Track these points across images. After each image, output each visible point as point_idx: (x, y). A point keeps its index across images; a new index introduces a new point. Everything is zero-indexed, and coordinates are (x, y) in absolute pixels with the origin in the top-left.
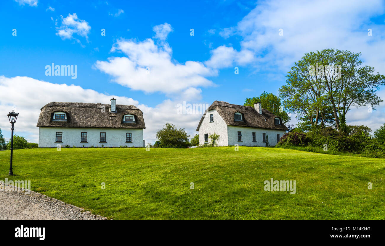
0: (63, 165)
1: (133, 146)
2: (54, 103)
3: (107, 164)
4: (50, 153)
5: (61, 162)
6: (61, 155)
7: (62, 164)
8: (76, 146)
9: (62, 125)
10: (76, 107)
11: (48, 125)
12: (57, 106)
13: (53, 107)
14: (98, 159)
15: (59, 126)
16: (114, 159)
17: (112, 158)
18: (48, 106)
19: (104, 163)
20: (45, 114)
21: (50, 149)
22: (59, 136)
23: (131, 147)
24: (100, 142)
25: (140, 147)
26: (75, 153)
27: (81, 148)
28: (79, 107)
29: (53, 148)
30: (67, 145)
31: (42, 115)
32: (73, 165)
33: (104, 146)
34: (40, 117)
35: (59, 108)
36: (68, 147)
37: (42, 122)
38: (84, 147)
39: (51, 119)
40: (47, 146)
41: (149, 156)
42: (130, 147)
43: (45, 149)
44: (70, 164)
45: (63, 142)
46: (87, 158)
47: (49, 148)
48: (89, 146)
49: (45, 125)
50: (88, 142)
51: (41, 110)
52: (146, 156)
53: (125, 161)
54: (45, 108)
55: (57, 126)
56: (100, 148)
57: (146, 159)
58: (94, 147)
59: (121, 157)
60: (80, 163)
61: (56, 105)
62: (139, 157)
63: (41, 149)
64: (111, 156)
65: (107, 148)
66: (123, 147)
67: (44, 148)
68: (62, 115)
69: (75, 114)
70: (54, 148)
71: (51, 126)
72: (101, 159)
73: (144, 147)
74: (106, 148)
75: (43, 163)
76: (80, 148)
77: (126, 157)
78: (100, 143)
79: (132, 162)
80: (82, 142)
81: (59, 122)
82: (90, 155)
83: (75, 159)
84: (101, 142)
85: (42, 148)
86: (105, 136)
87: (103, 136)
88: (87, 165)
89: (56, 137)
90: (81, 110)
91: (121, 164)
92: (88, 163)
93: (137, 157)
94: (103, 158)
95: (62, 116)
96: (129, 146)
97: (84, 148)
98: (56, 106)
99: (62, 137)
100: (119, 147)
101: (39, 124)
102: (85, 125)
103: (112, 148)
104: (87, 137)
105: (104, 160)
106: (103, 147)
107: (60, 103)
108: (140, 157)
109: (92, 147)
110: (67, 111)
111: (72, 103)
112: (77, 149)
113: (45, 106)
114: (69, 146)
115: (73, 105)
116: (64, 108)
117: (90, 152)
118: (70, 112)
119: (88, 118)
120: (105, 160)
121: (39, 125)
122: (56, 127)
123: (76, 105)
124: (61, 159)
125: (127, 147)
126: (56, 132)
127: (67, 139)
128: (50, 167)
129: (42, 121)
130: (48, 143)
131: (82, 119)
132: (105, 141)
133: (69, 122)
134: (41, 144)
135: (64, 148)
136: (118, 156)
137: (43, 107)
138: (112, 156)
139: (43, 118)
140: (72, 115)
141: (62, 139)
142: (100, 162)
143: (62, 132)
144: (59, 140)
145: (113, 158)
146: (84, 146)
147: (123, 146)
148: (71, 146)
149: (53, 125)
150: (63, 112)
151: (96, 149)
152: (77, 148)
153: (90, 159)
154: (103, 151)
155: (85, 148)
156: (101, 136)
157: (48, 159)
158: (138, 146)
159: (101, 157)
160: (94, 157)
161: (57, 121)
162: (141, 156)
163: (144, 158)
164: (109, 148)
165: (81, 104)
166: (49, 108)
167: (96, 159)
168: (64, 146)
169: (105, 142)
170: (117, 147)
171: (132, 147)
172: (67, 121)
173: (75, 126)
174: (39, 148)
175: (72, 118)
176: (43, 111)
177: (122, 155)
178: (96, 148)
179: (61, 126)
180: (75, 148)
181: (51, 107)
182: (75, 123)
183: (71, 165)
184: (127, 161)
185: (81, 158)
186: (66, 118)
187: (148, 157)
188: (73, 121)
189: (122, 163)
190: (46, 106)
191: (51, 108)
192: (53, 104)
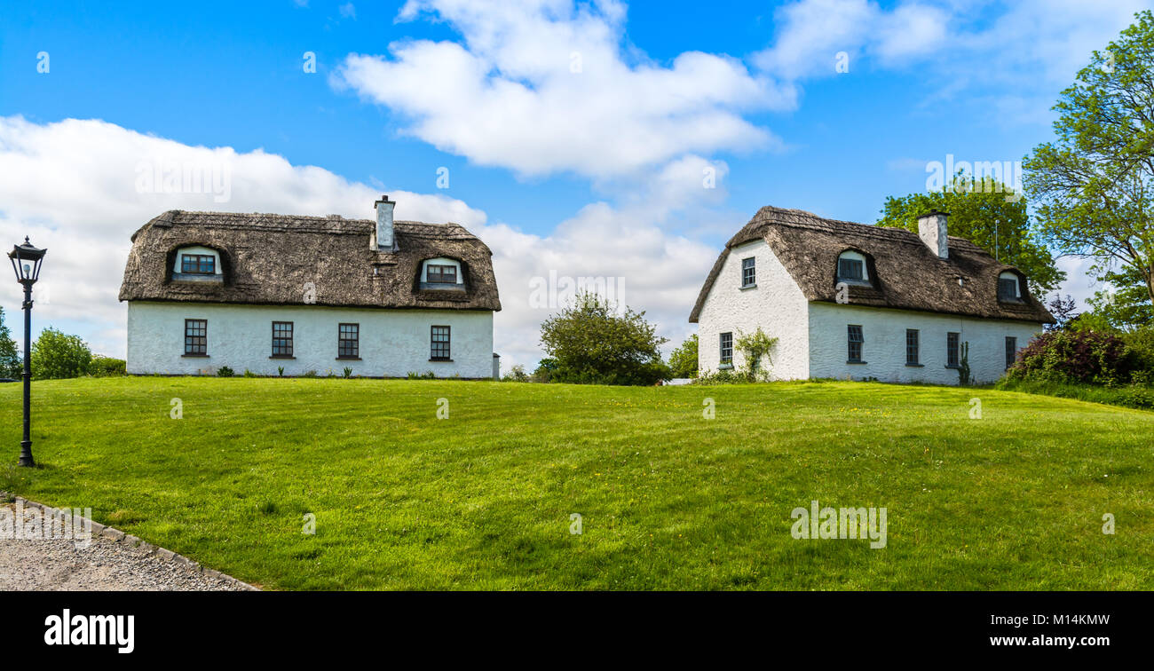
0: (203, 434)
1: (454, 375)
2: (177, 213)
3: (354, 434)
4: (164, 393)
5: (197, 423)
6: (199, 403)
7: (201, 431)
8: (254, 373)
9: (207, 295)
10: (252, 228)
11: (156, 293)
12: (188, 226)
13: (175, 231)
14: (326, 419)
15: (194, 297)
16: (380, 418)
17: (373, 416)
18: (155, 226)
19: (346, 432)
20: (145, 255)
21: (165, 379)
22: (196, 333)
23: (449, 379)
24: (337, 359)
25: (480, 379)
26: (250, 393)
27: (273, 377)
28: (263, 229)
29: (176, 378)
30: (225, 368)
31: (138, 260)
32: (238, 437)
33: (353, 374)
34: (129, 265)
35: (194, 234)
36: (226, 372)
37: (137, 284)
38: (281, 375)
39: (166, 272)
40: (154, 368)
41: (506, 408)
42: (444, 379)
43: (149, 378)
44: (226, 433)
45: (209, 356)
46: (286, 412)
47: (162, 376)
48: (300, 373)
49: (146, 294)
50: (295, 358)
51: (134, 239)
52: (495, 409)
53: (421, 427)
54: (145, 233)
55: (189, 297)
56: (338, 378)
57: (496, 421)
58: (319, 374)
59: (407, 412)
60: (262, 430)
61: (184, 221)
62: (471, 412)
63: (136, 378)
64: (370, 409)
65: (364, 380)
66: (419, 379)
67: (146, 375)
68: (203, 260)
69: (250, 257)
70: (178, 375)
71: (169, 297)
72: (336, 418)
73: (496, 378)
74: (358, 381)
75: (137, 426)
76: (267, 377)
77: (423, 413)
78: (337, 363)
79: (443, 431)
80: (275, 356)
81: (193, 285)
82: (299, 402)
83: (245, 414)
84: (341, 357)
85: (139, 375)
86: (354, 337)
87: (349, 337)
88: (286, 437)
89: (186, 336)
90: (271, 242)
91: (406, 437)
92: (291, 431)
93: (465, 412)
94: (343, 414)
95: (206, 263)
96: (440, 376)
97: (283, 379)
98: (184, 228)
99: (205, 337)
100: (406, 378)
101: (126, 291)
102: (284, 296)
103: (379, 381)
104: (292, 339)
105: (345, 422)
106: (347, 374)
107: (198, 215)
108: (475, 415)
109: (311, 375)
110: (223, 246)
111: (240, 217)
112: (258, 381)
113: (145, 227)
114: (231, 370)
115: (243, 223)
116: (212, 233)
117: (302, 393)
118: (234, 248)
119: (294, 268)
120: (350, 422)
121: (126, 296)
122: (186, 301)
123: (253, 223)
124: (197, 413)
125: (432, 377)
126: (187, 321)
127: (224, 345)
128: (158, 442)
129: (136, 278)
130: (158, 360)
131: (273, 275)
132: (355, 354)
133: (231, 286)
134: (136, 363)
135: (214, 376)
136: (396, 410)
137: (139, 231)
138: (373, 409)
139: (138, 270)
140: (240, 257)
141: (206, 345)
142: (331, 428)
143: (206, 321)
144: (196, 349)
145: (379, 415)
146: (281, 372)
147: (420, 376)
148: (237, 371)
149: (175, 294)
150: (209, 247)
151: (323, 381)
152: (259, 377)
153: (296, 417)
154: (348, 391)
155: (285, 377)
156: (343, 337)
157: (153, 414)
158: (472, 375)
159: (338, 408)
160: (313, 410)
161: (188, 279)
162: (477, 411)
163: (486, 418)
164: (370, 381)
165: (270, 218)
166: (161, 232)
167: (320, 416)
168: (215, 371)
169: (356, 358)
170: (398, 378)
171: (453, 379)
172: (221, 280)
173: (250, 299)
174: (128, 375)
175: (238, 270)
176: (140, 242)
177: (410, 406)
178: (323, 377)
179: (204, 298)
180: (251, 376)
181: (165, 228)
182: (249, 288)
183: (232, 437)
184: (428, 425)
185: (268, 414)
186: (218, 271)
187: (504, 415)
188: (241, 281)
189: (408, 432)
190: (149, 224)
191: (167, 235)
192: (174, 219)
